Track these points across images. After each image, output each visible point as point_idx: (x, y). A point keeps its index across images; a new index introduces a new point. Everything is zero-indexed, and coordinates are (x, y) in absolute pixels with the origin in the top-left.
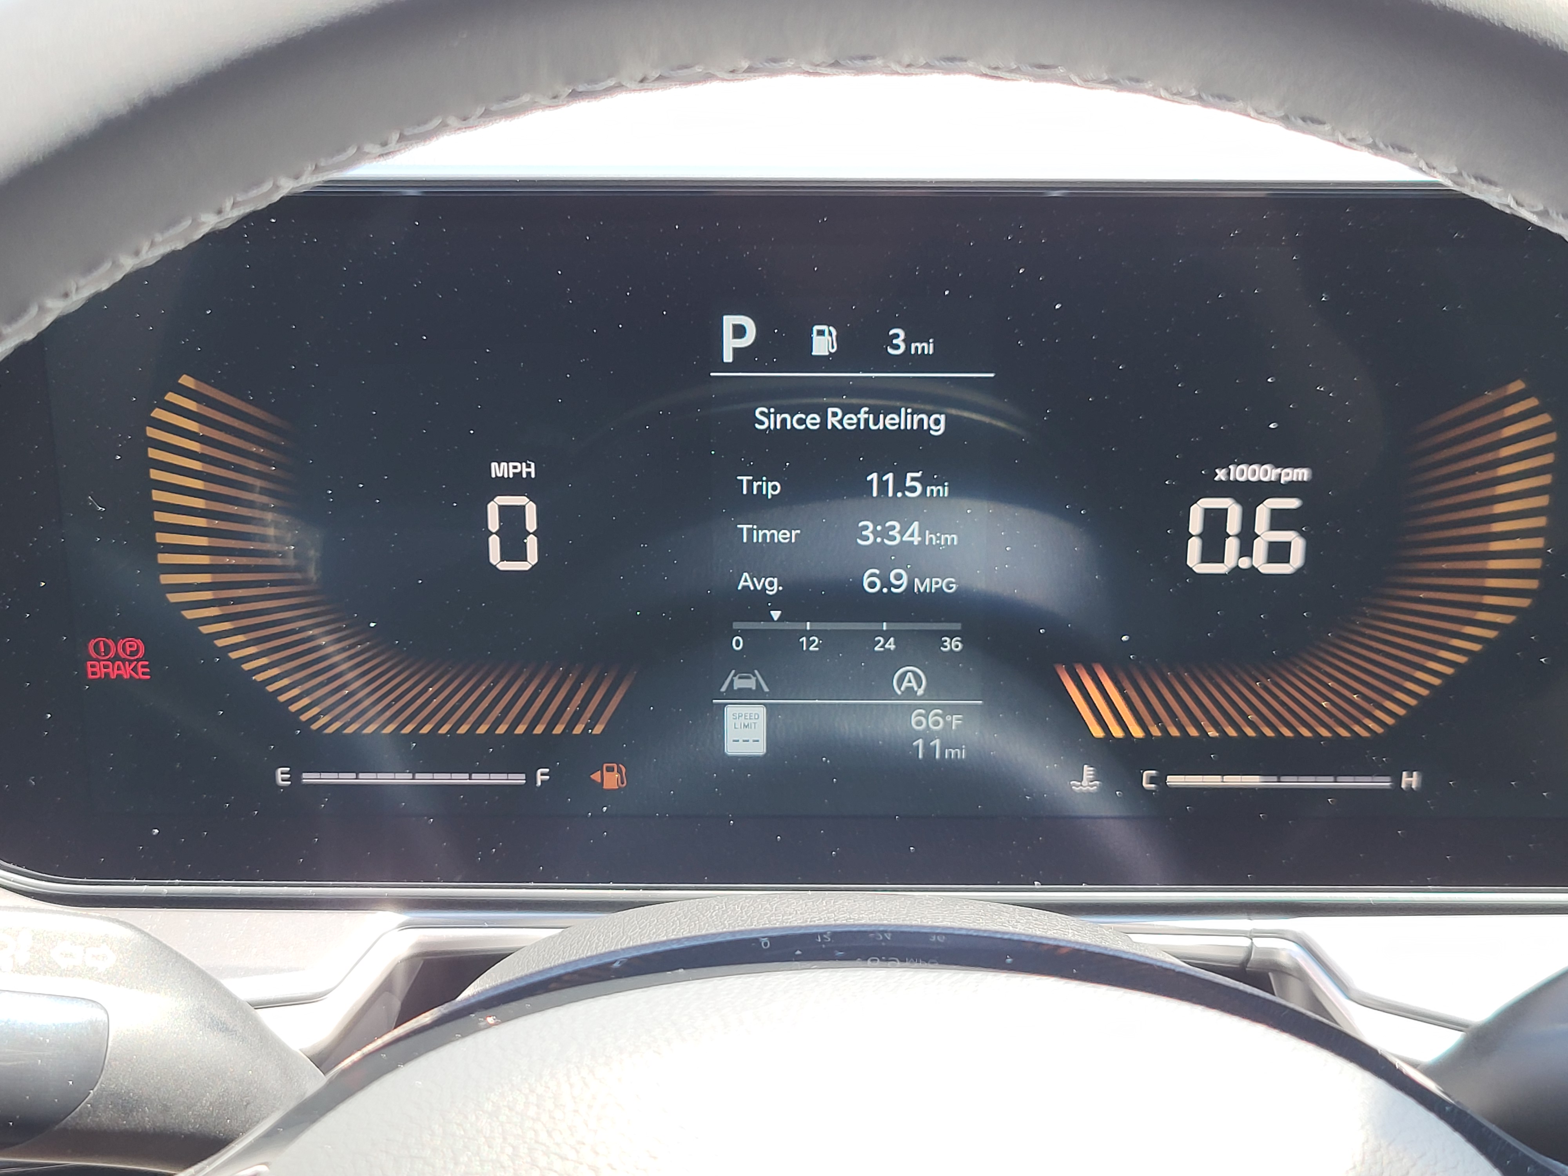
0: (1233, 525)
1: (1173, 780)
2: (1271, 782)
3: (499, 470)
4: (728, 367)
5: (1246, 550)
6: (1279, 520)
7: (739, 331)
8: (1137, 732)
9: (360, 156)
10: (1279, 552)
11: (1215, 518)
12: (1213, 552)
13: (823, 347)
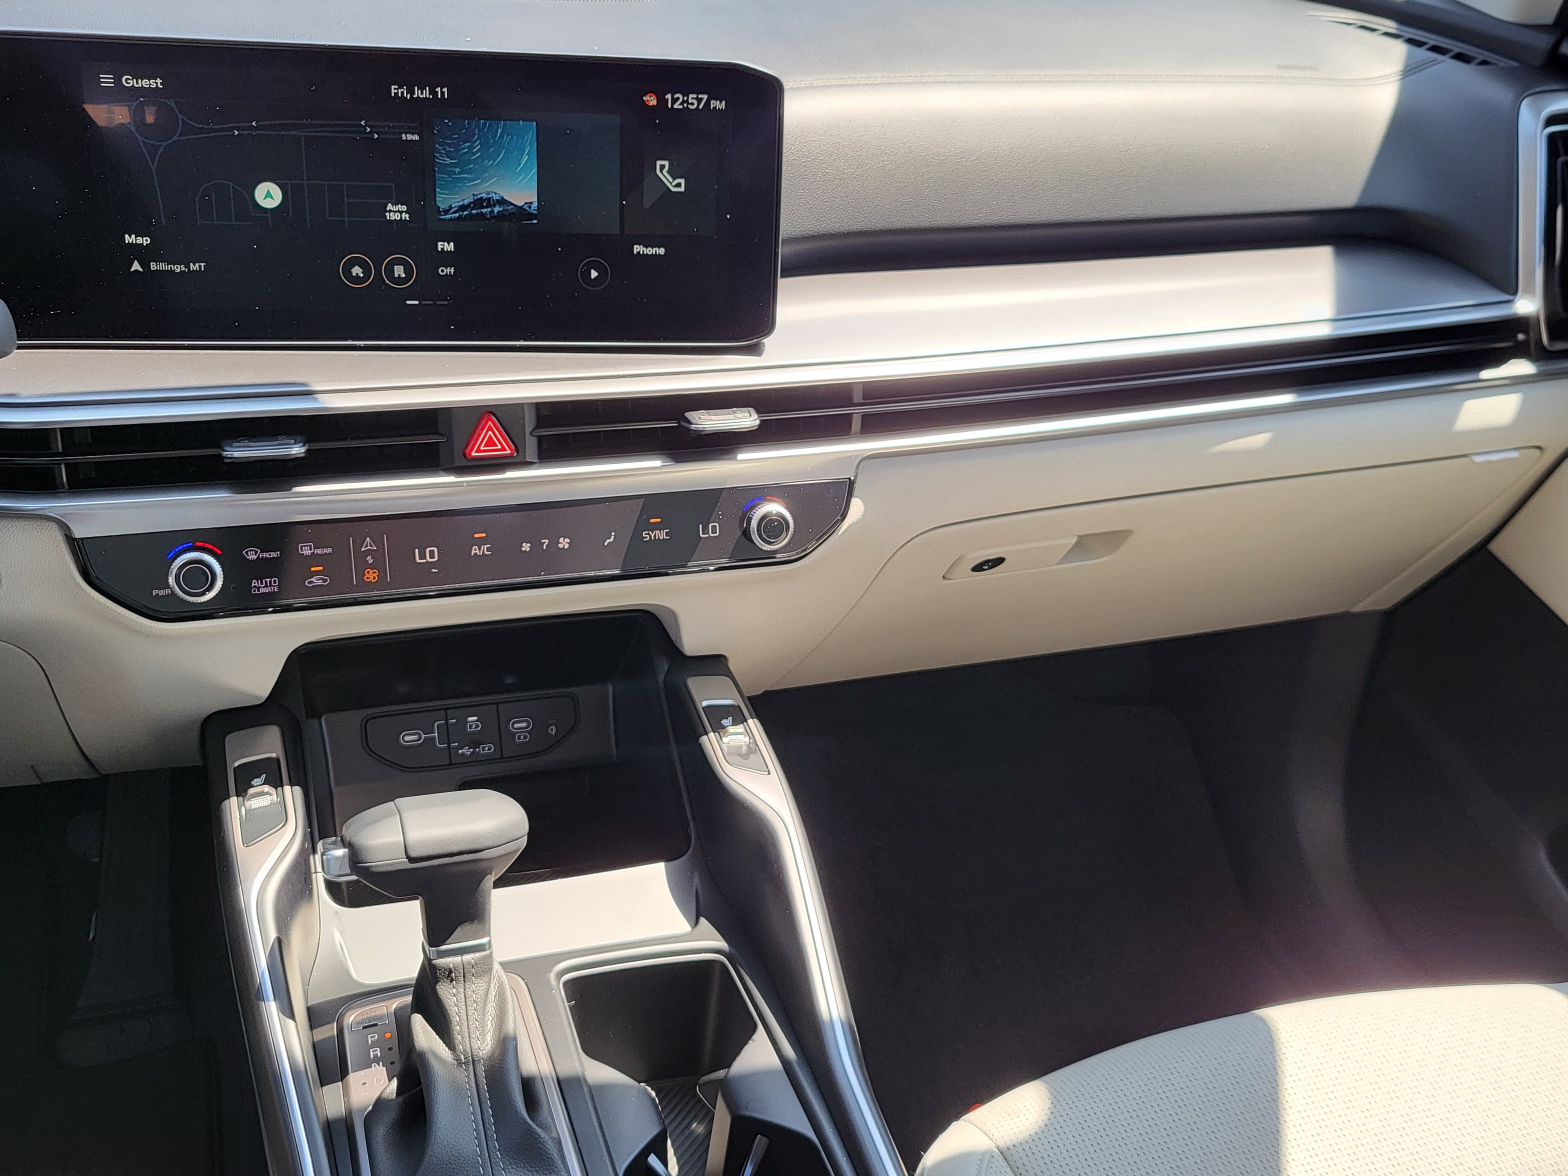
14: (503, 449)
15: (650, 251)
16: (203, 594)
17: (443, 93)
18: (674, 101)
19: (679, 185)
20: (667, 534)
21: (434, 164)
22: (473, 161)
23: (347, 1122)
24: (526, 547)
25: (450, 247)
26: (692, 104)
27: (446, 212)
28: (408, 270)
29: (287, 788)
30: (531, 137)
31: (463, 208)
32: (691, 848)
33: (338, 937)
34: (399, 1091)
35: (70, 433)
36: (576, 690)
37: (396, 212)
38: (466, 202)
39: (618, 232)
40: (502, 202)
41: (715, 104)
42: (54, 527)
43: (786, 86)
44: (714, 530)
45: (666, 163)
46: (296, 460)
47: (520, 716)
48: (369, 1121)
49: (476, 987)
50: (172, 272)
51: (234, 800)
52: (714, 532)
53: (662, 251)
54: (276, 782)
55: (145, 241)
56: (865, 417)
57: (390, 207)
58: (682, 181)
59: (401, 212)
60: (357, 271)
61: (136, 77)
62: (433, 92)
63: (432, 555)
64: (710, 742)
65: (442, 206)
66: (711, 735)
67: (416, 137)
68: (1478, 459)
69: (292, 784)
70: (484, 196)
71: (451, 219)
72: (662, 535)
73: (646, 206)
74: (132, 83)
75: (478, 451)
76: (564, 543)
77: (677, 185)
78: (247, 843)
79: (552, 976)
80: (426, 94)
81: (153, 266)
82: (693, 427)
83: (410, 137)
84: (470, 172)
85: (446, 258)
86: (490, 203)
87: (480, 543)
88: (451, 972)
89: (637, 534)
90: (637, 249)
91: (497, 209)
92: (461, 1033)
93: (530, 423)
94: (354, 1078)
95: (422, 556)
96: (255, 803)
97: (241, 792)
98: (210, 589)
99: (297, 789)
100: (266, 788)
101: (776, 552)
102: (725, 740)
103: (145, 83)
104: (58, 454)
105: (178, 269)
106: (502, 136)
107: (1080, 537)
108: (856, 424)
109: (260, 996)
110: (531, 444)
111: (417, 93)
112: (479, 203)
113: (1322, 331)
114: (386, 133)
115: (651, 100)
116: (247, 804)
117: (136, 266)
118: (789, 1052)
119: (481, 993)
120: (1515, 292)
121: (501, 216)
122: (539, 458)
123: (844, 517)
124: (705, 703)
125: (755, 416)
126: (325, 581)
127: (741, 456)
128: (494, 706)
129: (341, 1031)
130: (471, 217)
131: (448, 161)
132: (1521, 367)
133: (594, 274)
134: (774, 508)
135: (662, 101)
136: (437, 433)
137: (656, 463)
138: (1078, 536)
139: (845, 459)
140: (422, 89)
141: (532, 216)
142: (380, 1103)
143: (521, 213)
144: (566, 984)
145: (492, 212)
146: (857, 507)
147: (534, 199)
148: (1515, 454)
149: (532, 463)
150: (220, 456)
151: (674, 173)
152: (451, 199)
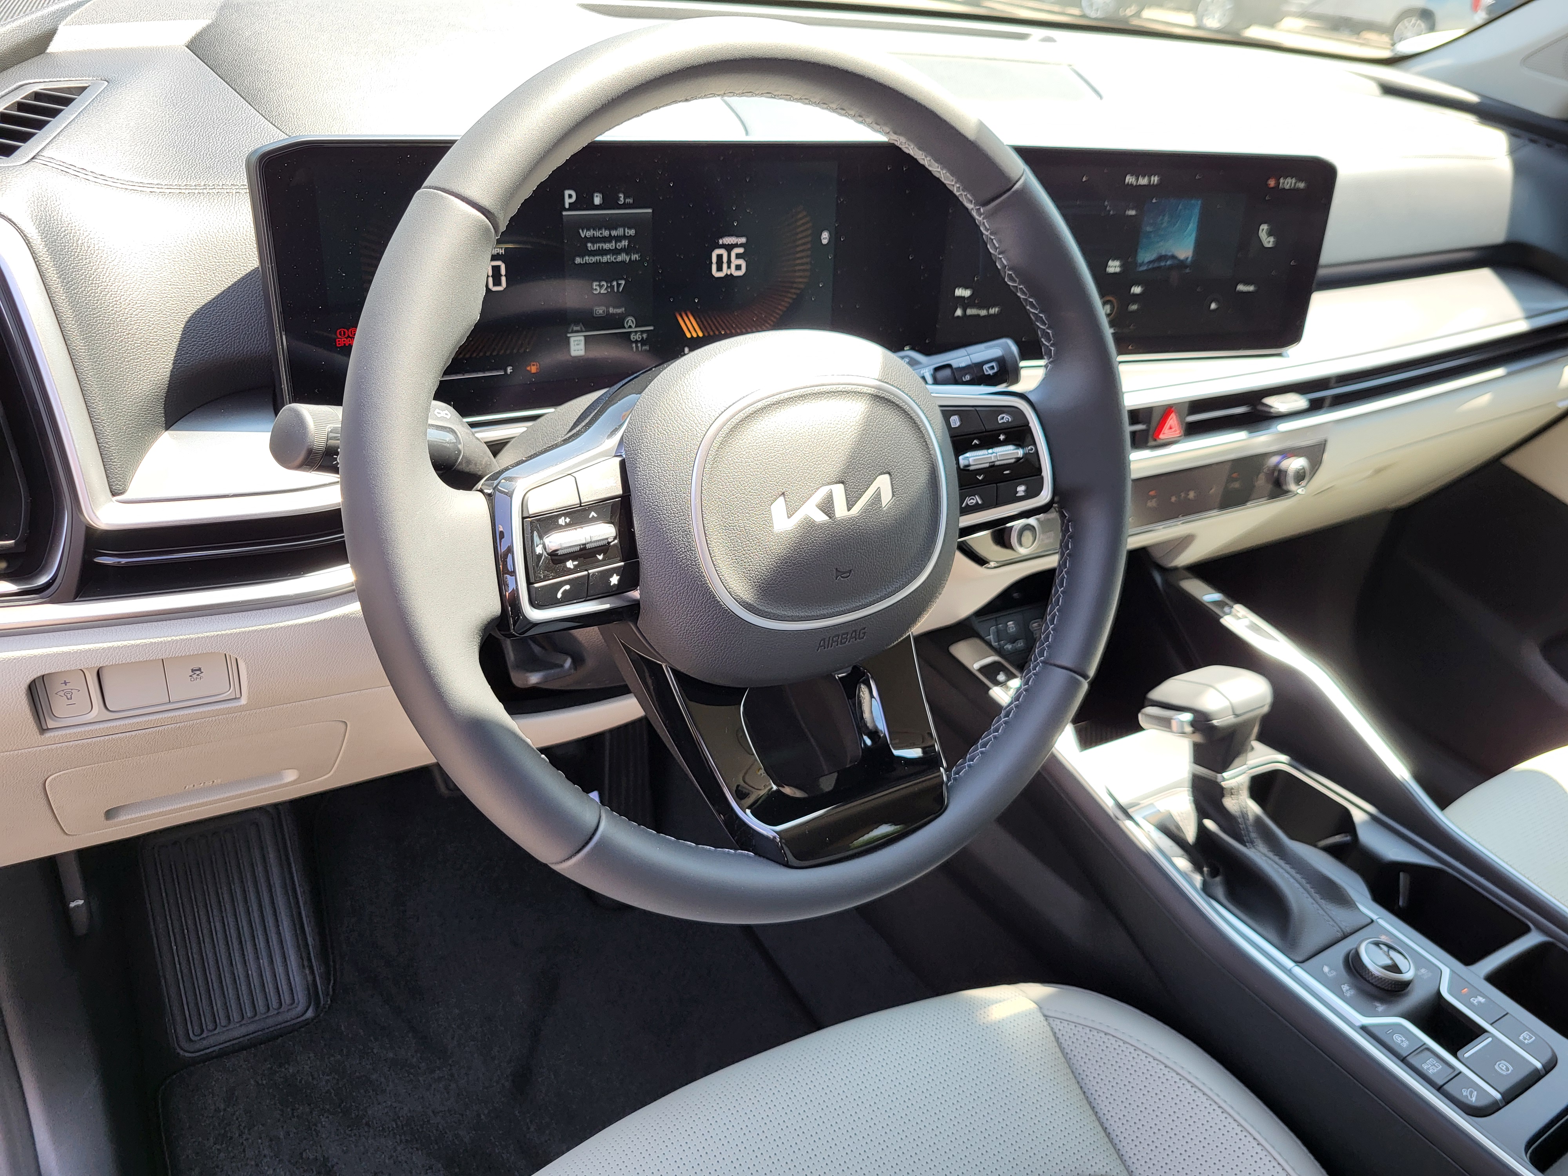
0: (725, 259)
4: (567, 210)
5: (729, 267)
6: (738, 256)
7: (570, 196)
8: (700, 334)
10: (738, 267)
11: (720, 257)
12: (720, 269)
13: (597, 200)
15: (1246, 288)
16: (1030, 547)
17: (1155, 180)
18: (1283, 183)
19: (1271, 242)
20: (1240, 484)
21: (1141, 232)
22: (1162, 229)
25: (1139, 290)
26: (1289, 183)
27: (1141, 265)
28: (1114, 306)
30: (1196, 211)
31: (1150, 262)
37: (1113, 267)
38: (1153, 258)
39: (1231, 277)
40: (1173, 257)
41: (1299, 184)
44: (1261, 480)
45: (1266, 226)
50: (978, 315)
51: (997, 689)
53: (1253, 288)
55: (968, 293)
56: (1332, 397)
57: (1110, 263)
58: (1272, 239)
59: (1116, 267)
62: (1150, 180)
65: (1140, 262)
67: (1134, 213)
70: (1164, 253)
71: (1142, 271)
72: (1237, 485)
73: (1249, 258)
75: (1163, 433)
77: (1268, 241)
80: (1145, 181)
81: (969, 312)
82: (1267, 408)
83: (1131, 212)
84: (1160, 236)
85: (1136, 298)
86: (1166, 258)
87: (1152, 498)
88: (1232, 789)
89: (1226, 486)
90: (1239, 287)
91: (1169, 262)
98: (1033, 543)
105: (983, 313)
106: (1181, 209)
108: (1327, 403)
111: (1140, 181)
112: (1161, 258)
114: (1118, 210)
115: (1272, 183)
117: (958, 312)
121: (1171, 268)
123: (1320, 466)
127: (1279, 428)
130: (1154, 269)
131: (1149, 229)
133: (1213, 306)
135: (1277, 183)
137: (1243, 435)
140: (1144, 177)
141: (1186, 267)
143: (1181, 265)
145: (1166, 264)
147: (1191, 255)
151: (1270, 234)
152: (1146, 256)
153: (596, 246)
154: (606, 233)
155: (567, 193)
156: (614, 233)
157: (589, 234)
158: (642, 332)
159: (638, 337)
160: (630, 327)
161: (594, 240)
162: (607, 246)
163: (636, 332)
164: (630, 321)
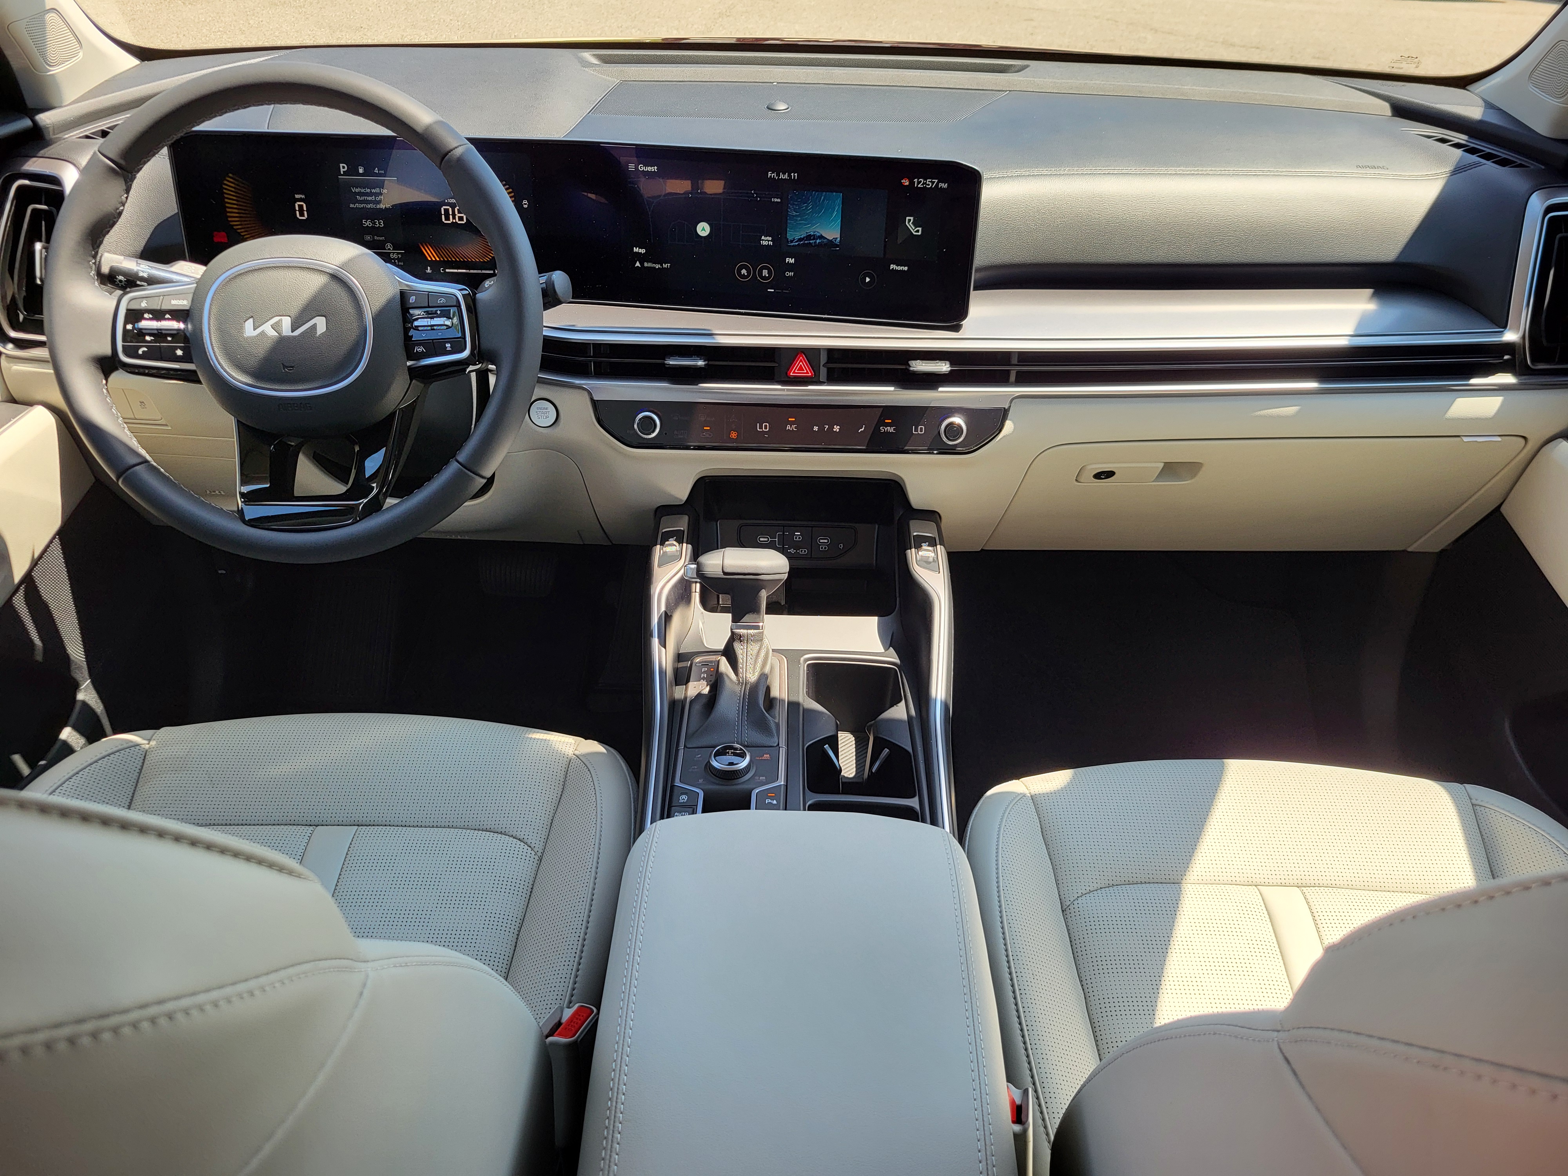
0: (450, 212)
1: (447, 270)
2: (468, 271)
3: (297, 196)
4: (342, 175)
5: (454, 218)
6: (460, 211)
7: (344, 167)
8: (438, 259)
9: (194, 126)
10: (461, 219)
11: (446, 211)
12: (447, 218)
13: (361, 171)
14: (807, 373)
15: (899, 268)
16: (650, 434)
17: (794, 176)
18: (919, 183)
19: (918, 231)
20: (894, 430)
21: (787, 215)
22: (808, 214)
23: (683, 702)
24: (816, 428)
25: (792, 261)
26: (929, 185)
27: (792, 242)
28: (770, 273)
29: (685, 545)
30: (839, 201)
31: (800, 240)
32: (895, 612)
33: (701, 625)
34: (710, 692)
35: (598, 346)
36: (857, 525)
37: (766, 241)
38: (802, 237)
39: (882, 256)
40: (821, 237)
41: (941, 185)
42: (586, 393)
43: (985, 175)
44: (921, 430)
45: (912, 218)
46: (700, 369)
47: (825, 536)
48: (692, 702)
49: (754, 648)
50: (654, 268)
51: (658, 546)
52: (921, 431)
53: (906, 268)
54: (680, 541)
55: (643, 251)
56: (1018, 373)
57: (763, 238)
58: (920, 229)
59: (769, 241)
60: (744, 272)
61: (645, 165)
62: (789, 176)
63: (766, 427)
64: (912, 554)
65: (790, 238)
66: (913, 550)
67: (779, 200)
68: (1466, 439)
69: (687, 543)
70: (812, 233)
71: (793, 246)
72: (891, 430)
73: (899, 243)
74: (643, 168)
75: (794, 373)
76: (836, 428)
77: (917, 231)
78: (659, 566)
79: (802, 659)
80: (786, 176)
81: (646, 264)
82: (911, 369)
83: (776, 200)
84: (806, 220)
85: (790, 267)
86: (814, 237)
87: (791, 423)
88: (741, 637)
89: (877, 428)
90: (892, 266)
91: (818, 241)
92: (742, 668)
93: (823, 359)
94: (691, 684)
95: (761, 427)
96: (668, 549)
97: (662, 544)
98: (653, 431)
99: (690, 546)
100: (675, 543)
101: (956, 445)
102: (920, 553)
103: (649, 169)
104: (590, 357)
105: (657, 266)
106: (824, 200)
107: (1167, 464)
108: (1013, 377)
109: (651, 635)
110: (823, 372)
111: (782, 176)
112: (809, 237)
113: (1343, 342)
114: (764, 197)
115: (906, 182)
116: (664, 549)
117: (638, 264)
118: (913, 712)
119: (755, 651)
120: (1505, 327)
121: (820, 244)
122: (827, 380)
123: (1000, 431)
124: (915, 534)
125: (948, 366)
126: (710, 435)
127: (940, 389)
128: (810, 528)
129: (691, 665)
130: (804, 245)
131: (795, 213)
132: (1507, 379)
133: (868, 280)
134: (958, 420)
135: (912, 183)
136: (774, 362)
137: (892, 389)
138: (1165, 463)
139: (1004, 396)
140: (784, 174)
141: (837, 246)
142: (699, 695)
143: (831, 243)
144: (808, 665)
145: (815, 242)
146: (1009, 426)
147: (839, 236)
148: (1499, 439)
149: (824, 383)
150: (665, 364)
151: (916, 224)
152: (794, 235)
153: (362, 198)
154: (368, 190)
155: (341, 165)
156: (373, 191)
157: (357, 190)
158: (398, 253)
159: (395, 256)
160: (389, 249)
161: (361, 194)
162: (369, 198)
163: (394, 253)
164: (389, 246)
